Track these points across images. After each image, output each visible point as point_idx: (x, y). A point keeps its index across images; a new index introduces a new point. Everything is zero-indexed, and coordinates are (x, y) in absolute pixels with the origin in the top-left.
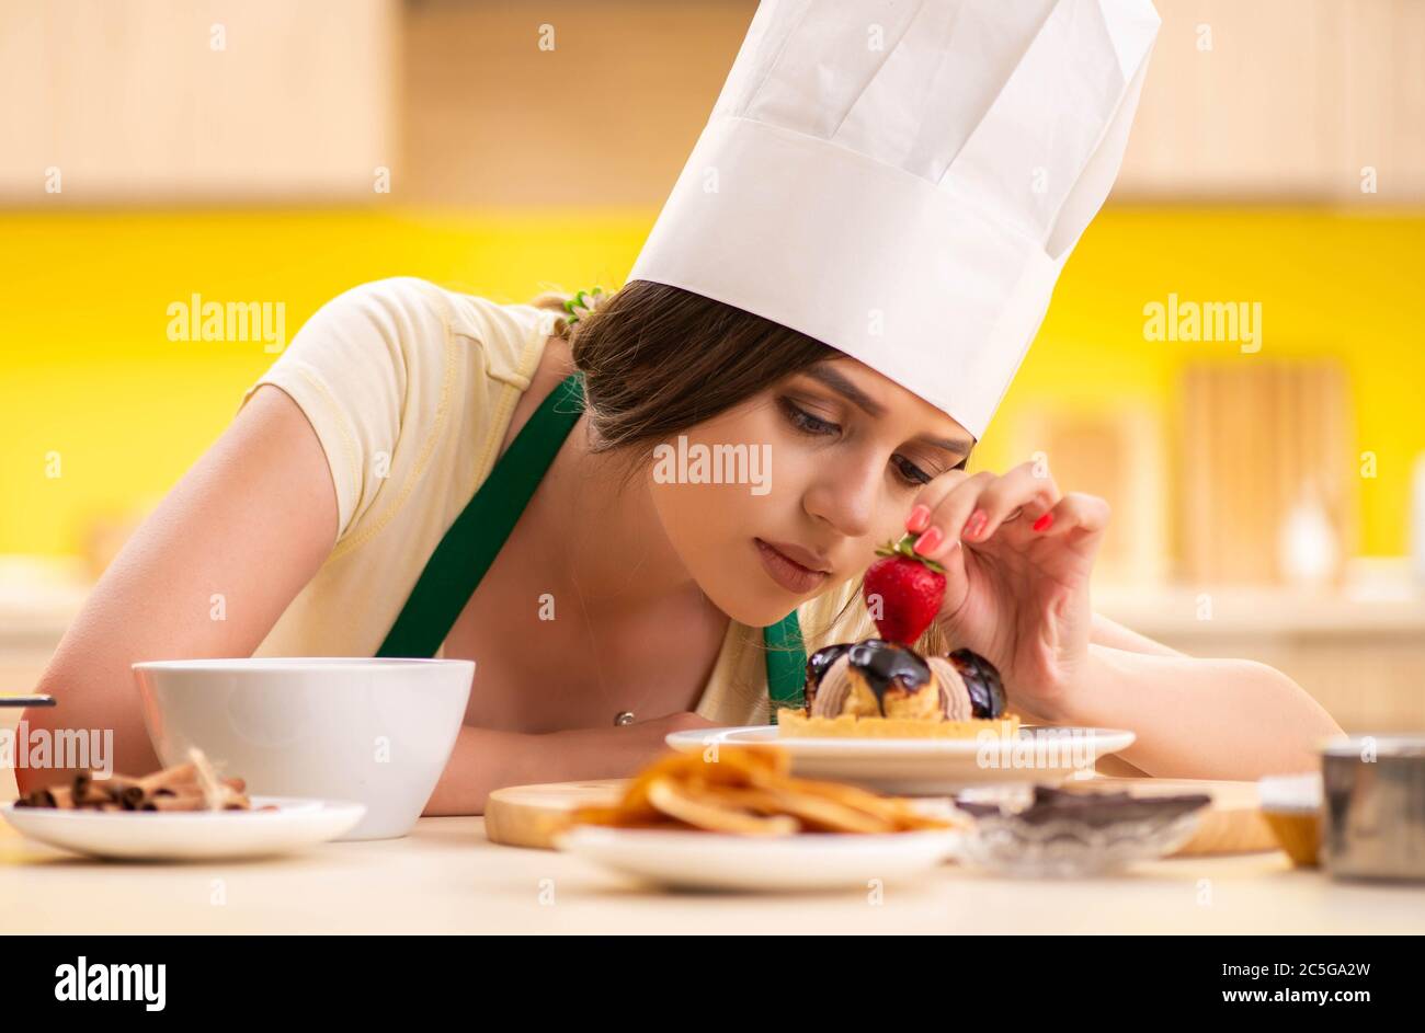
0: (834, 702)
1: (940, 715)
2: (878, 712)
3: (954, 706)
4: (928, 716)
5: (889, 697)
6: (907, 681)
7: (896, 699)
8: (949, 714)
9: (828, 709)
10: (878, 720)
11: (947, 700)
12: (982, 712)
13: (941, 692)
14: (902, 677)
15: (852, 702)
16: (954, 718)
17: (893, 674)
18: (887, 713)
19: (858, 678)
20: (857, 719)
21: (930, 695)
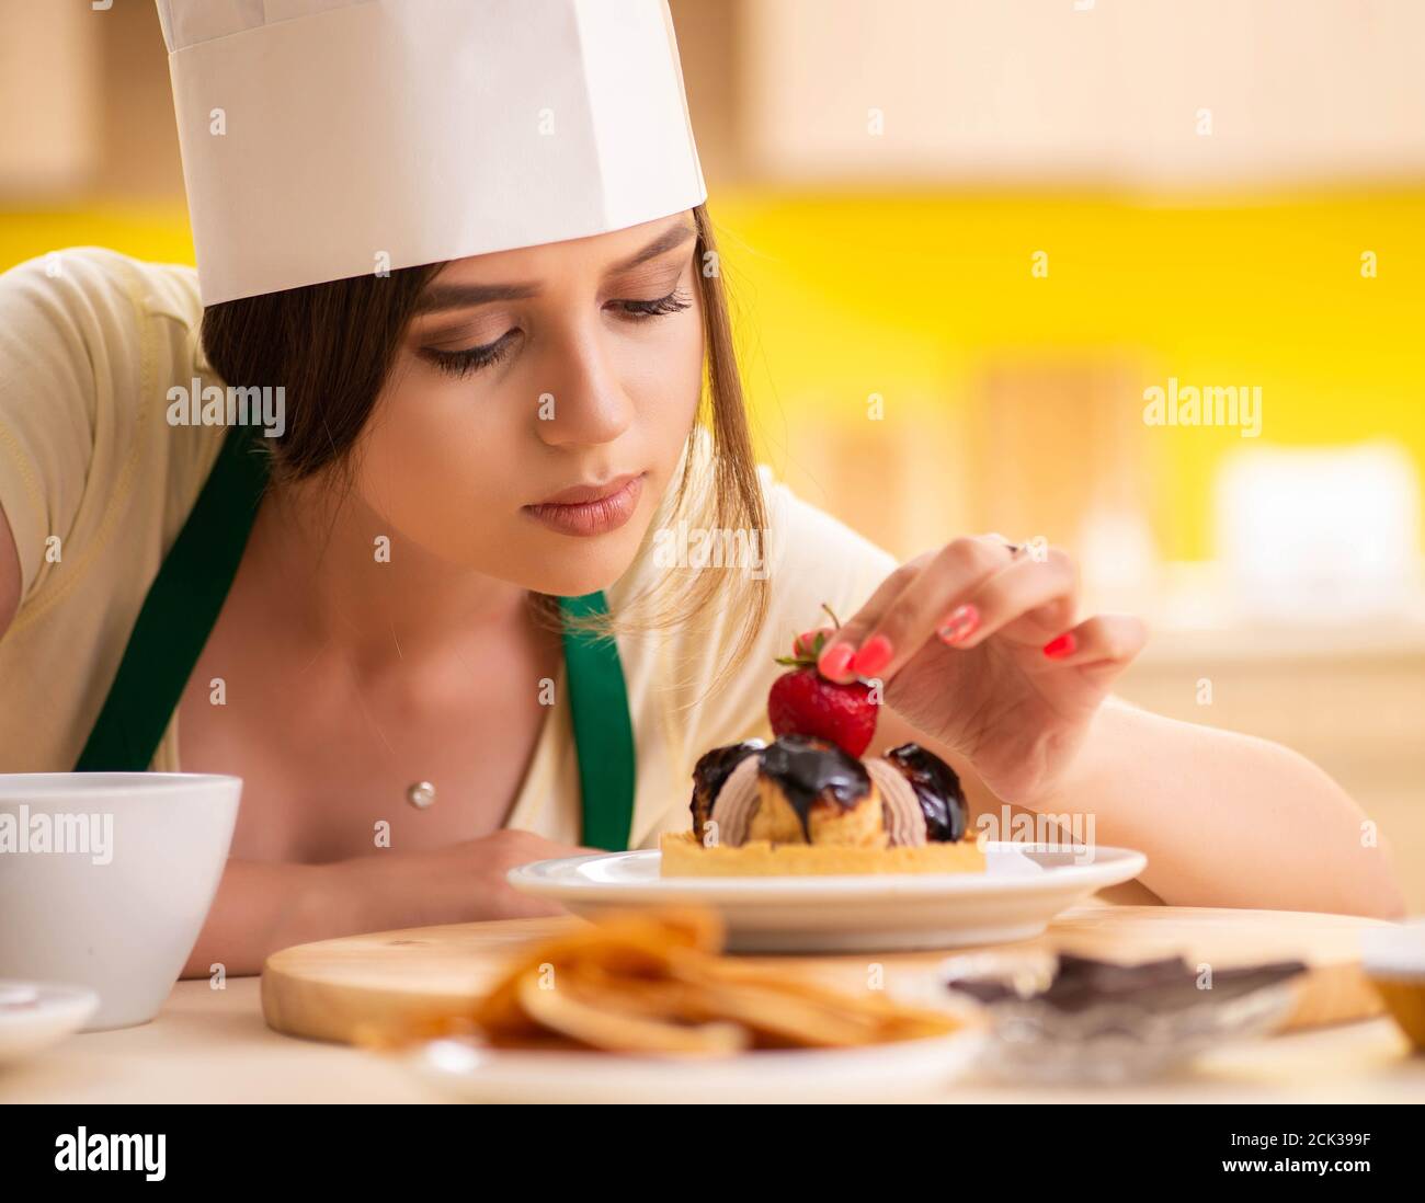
0: (737, 824)
1: (884, 838)
2: (800, 837)
3: (903, 825)
4: (868, 842)
5: (816, 816)
6: (841, 794)
7: (826, 819)
8: (896, 836)
9: (729, 833)
10: (801, 849)
11: (892, 817)
12: (940, 833)
13: (885, 807)
14: (833, 788)
15: (761, 824)
16: (904, 842)
17: (821, 784)
18: (813, 838)
19: (772, 791)
20: (773, 847)
21: (870, 811)
